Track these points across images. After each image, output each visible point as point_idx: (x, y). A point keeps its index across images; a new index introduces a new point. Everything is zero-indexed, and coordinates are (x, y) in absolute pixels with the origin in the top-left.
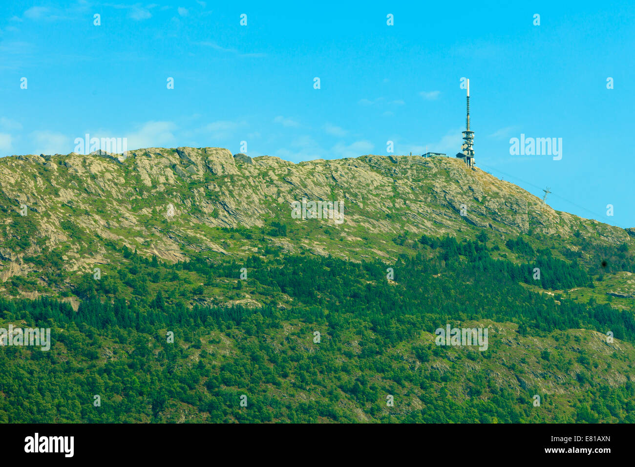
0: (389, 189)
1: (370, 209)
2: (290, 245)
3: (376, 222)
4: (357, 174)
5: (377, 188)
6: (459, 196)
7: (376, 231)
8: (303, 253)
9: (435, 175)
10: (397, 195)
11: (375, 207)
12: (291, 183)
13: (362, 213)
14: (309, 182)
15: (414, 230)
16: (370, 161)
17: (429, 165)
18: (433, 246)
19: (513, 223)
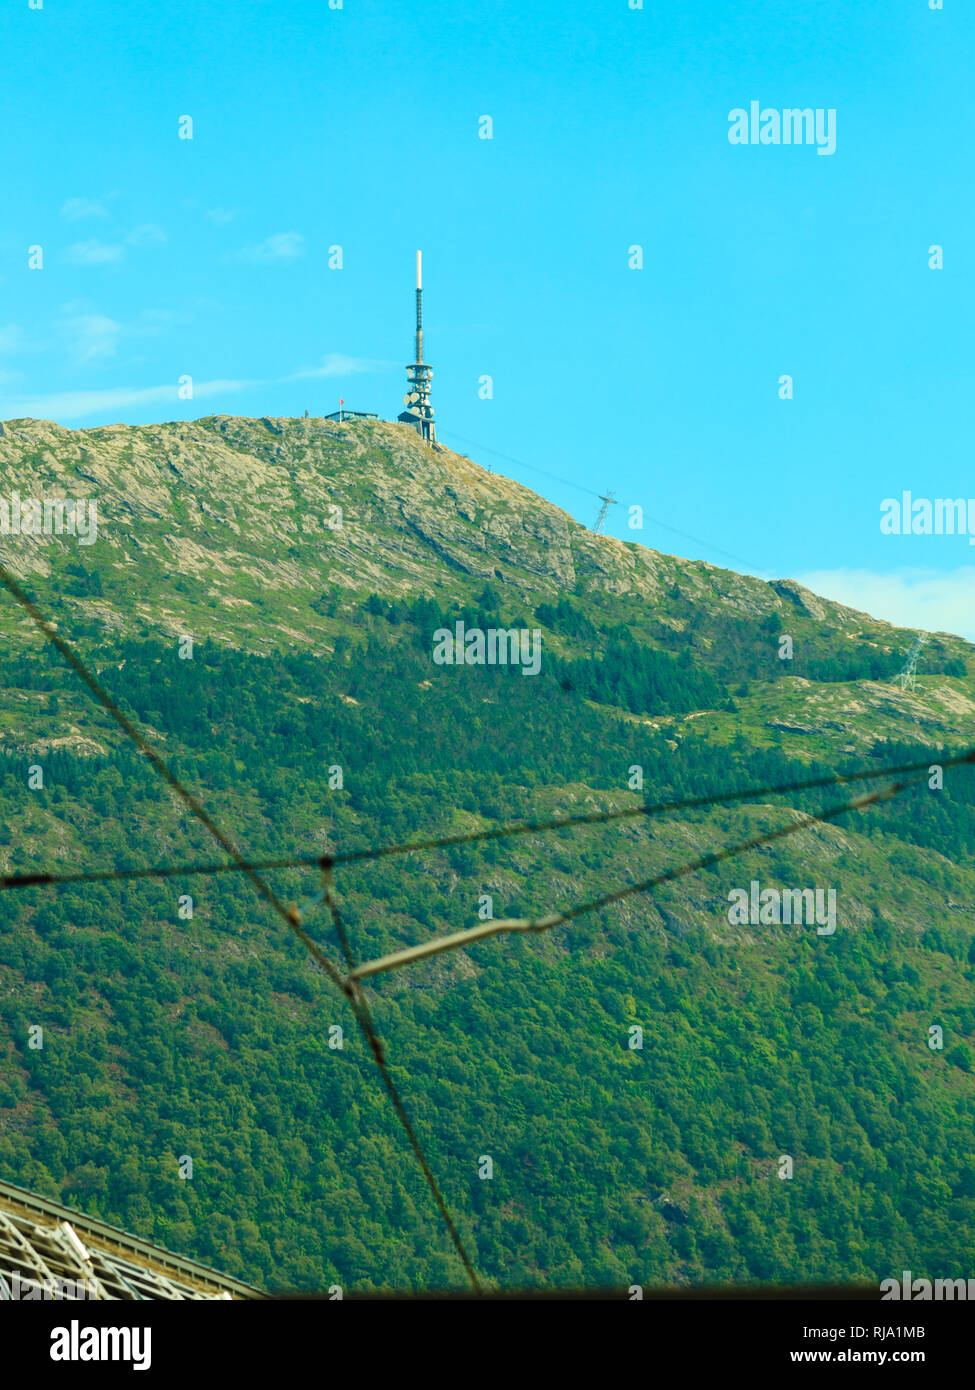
0: (285, 492)
1: (253, 536)
2: (116, 616)
3: (270, 566)
4: (217, 460)
5: (260, 490)
6: (429, 508)
7: (275, 585)
8: (144, 634)
9: (362, 461)
10: (303, 507)
11: (263, 531)
12: (92, 480)
13: (242, 545)
14: (126, 476)
15: (349, 583)
16: (223, 428)
17: (349, 438)
18: (392, 619)
19: (542, 569)
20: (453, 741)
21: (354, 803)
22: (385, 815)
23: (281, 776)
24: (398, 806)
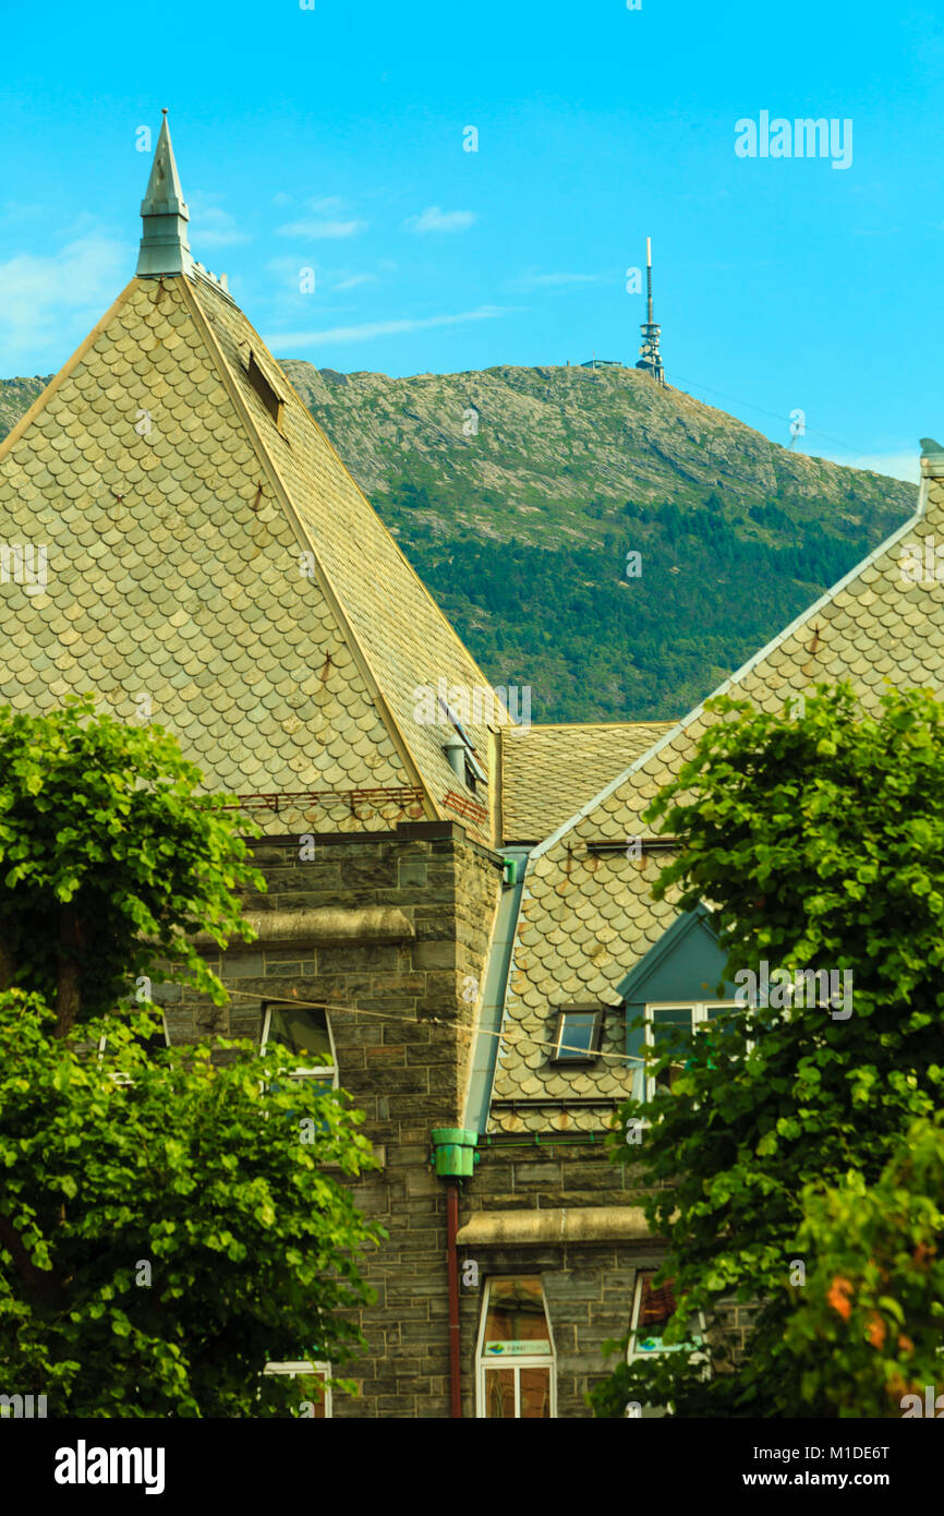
0: (559, 424)
1: (537, 458)
2: (442, 522)
3: (551, 481)
4: (507, 401)
5: (540, 423)
6: (666, 434)
7: (555, 495)
8: (463, 536)
9: (612, 398)
10: (572, 435)
11: (544, 454)
12: (417, 418)
13: (530, 465)
14: (441, 414)
15: (610, 493)
16: (506, 375)
17: (601, 381)
18: (644, 519)
19: (752, 479)
20: (703, 614)
21: (637, 664)
22: (661, 672)
23: (579, 644)
24: (670, 664)
